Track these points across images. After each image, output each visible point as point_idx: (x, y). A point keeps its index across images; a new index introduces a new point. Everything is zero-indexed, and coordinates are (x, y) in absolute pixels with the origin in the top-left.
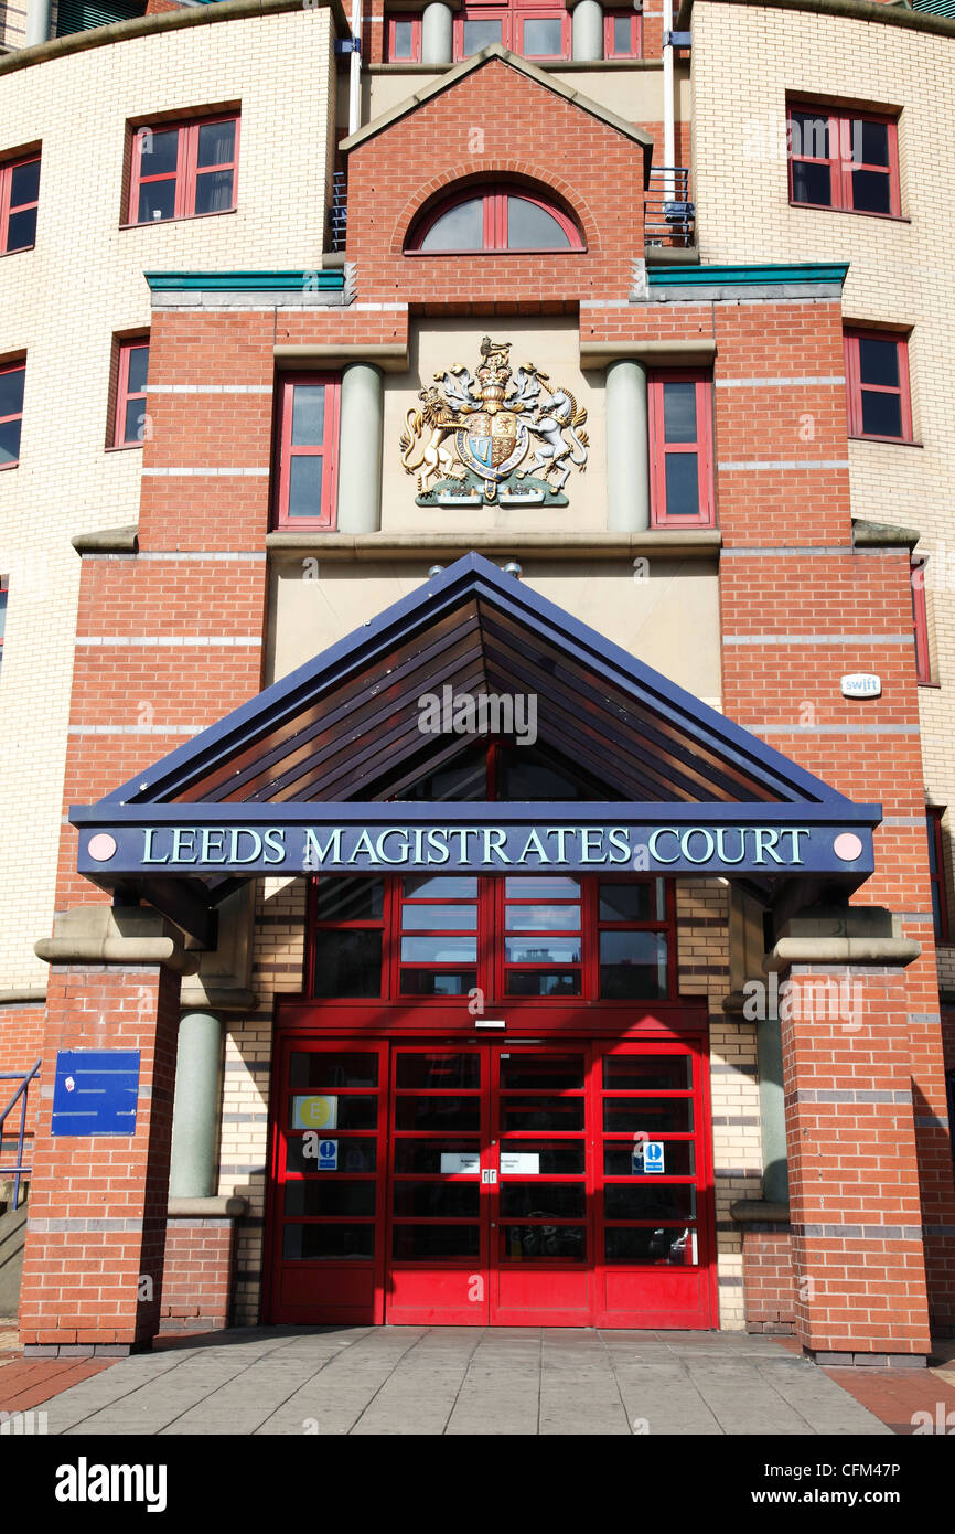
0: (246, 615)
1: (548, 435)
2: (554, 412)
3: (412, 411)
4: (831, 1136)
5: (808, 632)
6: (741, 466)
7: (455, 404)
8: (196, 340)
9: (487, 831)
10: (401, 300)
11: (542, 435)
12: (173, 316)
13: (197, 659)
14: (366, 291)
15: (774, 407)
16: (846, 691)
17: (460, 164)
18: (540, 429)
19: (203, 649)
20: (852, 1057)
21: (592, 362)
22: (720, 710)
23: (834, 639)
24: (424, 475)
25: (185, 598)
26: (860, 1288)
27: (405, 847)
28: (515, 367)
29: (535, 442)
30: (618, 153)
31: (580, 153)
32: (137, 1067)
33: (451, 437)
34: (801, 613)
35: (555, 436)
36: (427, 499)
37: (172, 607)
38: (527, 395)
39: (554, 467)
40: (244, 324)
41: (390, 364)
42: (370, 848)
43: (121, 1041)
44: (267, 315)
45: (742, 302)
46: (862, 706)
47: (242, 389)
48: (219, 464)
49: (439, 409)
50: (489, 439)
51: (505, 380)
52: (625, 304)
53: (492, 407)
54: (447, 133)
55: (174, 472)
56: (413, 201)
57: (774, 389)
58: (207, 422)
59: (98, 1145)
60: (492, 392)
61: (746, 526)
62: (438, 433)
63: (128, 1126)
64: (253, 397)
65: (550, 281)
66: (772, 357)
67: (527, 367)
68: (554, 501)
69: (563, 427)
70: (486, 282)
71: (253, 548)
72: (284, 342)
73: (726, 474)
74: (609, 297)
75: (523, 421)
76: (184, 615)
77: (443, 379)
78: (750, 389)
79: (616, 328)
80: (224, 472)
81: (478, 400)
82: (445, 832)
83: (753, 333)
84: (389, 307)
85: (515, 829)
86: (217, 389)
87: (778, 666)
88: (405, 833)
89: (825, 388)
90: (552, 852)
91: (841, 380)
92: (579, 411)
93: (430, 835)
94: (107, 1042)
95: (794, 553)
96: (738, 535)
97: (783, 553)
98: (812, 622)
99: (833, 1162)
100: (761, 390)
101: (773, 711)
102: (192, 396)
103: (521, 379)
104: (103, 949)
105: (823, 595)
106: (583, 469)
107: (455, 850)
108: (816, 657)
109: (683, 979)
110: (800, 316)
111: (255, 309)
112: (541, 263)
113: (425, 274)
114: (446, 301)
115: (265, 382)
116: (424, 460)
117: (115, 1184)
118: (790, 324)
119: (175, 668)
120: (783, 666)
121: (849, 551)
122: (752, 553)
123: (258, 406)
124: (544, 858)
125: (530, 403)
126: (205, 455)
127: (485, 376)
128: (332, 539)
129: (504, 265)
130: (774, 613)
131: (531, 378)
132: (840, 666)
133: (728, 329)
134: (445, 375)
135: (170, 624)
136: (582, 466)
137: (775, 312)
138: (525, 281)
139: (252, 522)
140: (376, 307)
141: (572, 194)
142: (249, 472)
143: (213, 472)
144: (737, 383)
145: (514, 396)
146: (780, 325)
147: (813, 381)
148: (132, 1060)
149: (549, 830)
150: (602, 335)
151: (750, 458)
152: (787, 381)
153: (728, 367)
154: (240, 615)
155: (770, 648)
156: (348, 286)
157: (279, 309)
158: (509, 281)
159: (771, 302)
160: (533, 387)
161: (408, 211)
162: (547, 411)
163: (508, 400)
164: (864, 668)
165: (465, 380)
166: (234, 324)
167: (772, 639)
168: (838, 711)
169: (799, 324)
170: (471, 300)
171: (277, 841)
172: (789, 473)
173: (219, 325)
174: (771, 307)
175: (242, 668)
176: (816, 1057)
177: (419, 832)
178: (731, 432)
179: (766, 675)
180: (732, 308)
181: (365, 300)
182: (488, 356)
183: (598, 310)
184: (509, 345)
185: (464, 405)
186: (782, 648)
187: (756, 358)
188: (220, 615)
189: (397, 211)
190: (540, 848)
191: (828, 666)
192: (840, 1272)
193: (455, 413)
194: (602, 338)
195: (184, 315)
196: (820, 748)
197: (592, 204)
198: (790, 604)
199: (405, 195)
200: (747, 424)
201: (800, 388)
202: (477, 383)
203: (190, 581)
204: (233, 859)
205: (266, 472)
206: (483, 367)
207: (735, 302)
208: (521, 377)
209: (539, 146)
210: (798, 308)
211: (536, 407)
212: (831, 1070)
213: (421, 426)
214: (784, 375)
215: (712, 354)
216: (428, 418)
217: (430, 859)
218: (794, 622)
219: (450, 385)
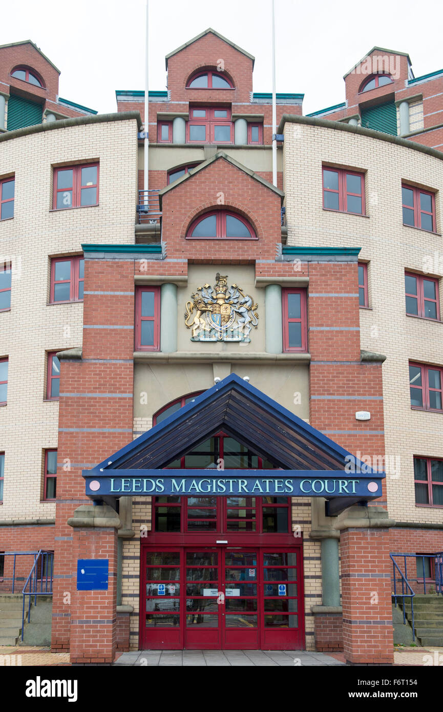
0: (126, 385)
1: (243, 314)
2: (245, 305)
3: (189, 303)
4: (361, 589)
5: (343, 395)
6: (319, 329)
7: (206, 301)
8: (103, 273)
9: (240, 481)
10: (185, 258)
11: (240, 314)
12: (92, 262)
13: (107, 402)
14: (171, 254)
15: (331, 305)
16: (357, 418)
17: (208, 201)
18: (240, 311)
19: (110, 398)
20: (370, 561)
21: (261, 285)
22: (309, 424)
23: (352, 398)
24: (194, 329)
25: (102, 378)
26: (370, 642)
27: (209, 486)
28: (229, 286)
29: (238, 317)
30: (270, 200)
31: (256, 199)
32: (107, 565)
33: (204, 314)
34: (340, 387)
35: (246, 314)
36: (195, 339)
37: (97, 381)
38: (235, 297)
39: (245, 326)
40: (122, 267)
41: (180, 284)
42: (196, 487)
43: (101, 556)
44: (131, 263)
45: (319, 262)
46: (363, 424)
47: (122, 293)
48: (113, 324)
49: (200, 302)
50: (220, 315)
51: (226, 291)
52: (273, 261)
53: (221, 302)
54: (202, 189)
55: (96, 327)
56: (189, 217)
57: (331, 298)
58: (108, 307)
59: (95, 593)
60: (221, 296)
61: (321, 353)
62: (199, 312)
63: (105, 587)
64: (127, 296)
65: (244, 251)
66: (330, 285)
67: (234, 286)
68: (245, 340)
69: (248, 311)
70: (218, 251)
71: (128, 358)
72: (138, 274)
73: (313, 332)
74: (267, 258)
75: (233, 308)
76: (102, 385)
77: (201, 290)
78: (322, 298)
79: (270, 272)
80: (115, 327)
81: (215, 299)
82: (224, 481)
83: (323, 275)
84: (180, 261)
85: (250, 480)
86: (112, 293)
87: (332, 408)
88: (209, 481)
89: (351, 299)
90: (264, 489)
91: (357, 295)
92: (255, 304)
93: (219, 481)
94: (96, 556)
95: (339, 363)
96: (317, 356)
97: (335, 364)
98: (345, 391)
99: (362, 599)
100: (326, 298)
101: (329, 425)
102: (102, 296)
103: (232, 291)
104: (93, 521)
105: (349, 380)
106: (256, 328)
107: (228, 488)
108: (346, 405)
110: (342, 269)
111: (126, 260)
112: (240, 244)
113: (194, 247)
114: (203, 258)
115: (131, 291)
116: (194, 323)
117: (101, 608)
118: (338, 272)
119: (99, 406)
120: (334, 408)
121: (359, 363)
122: (322, 363)
123: (129, 300)
124: (261, 491)
125: (236, 301)
126: (108, 320)
127: (218, 289)
128: (159, 354)
129: (226, 244)
130: (331, 387)
131: (236, 290)
132: (355, 408)
133: (314, 273)
134: (202, 288)
135: (96, 388)
136: (256, 327)
137: (332, 267)
138: (234, 251)
139: (128, 348)
140: (175, 260)
141: (253, 216)
142: (126, 327)
143: (112, 327)
144: (317, 295)
145: (229, 298)
146: (334, 272)
147: (347, 295)
148: (105, 563)
149: (263, 480)
150: (264, 274)
151: (322, 325)
152: (336, 295)
153: (314, 289)
154: (124, 385)
155: (329, 400)
156: (163, 251)
157: (136, 260)
158: (228, 251)
159: (331, 262)
160: (238, 294)
161: (187, 221)
162: (242, 304)
163: (227, 299)
164: (364, 409)
165: (210, 291)
166: (118, 266)
167: (329, 397)
168: (354, 425)
169: (341, 272)
170: (213, 258)
171: (162, 484)
172: (337, 332)
173: (112, 267)
174: (330, 264)
175: (125, 406)
176: (357, 561)
177: (214, 481)
178: (315, 315)
179: (327, 411)
180: (315, 264)
181: (170, 258)
182: (219, 281)
183: (263, 264)
184: (227, 276)
185: (210, 301)
186: (333, 401)
187: (325, 285)
188: (116, 385)
189: (183, 221)
190: (260, 487)
191: (350, 408)
192: (363, 637)
193: (206, 304)
194: (264, 276)
195: (97, 263)
196: (347, 439)
197: (260, 220)
198: (337, 384)
199: (186, 214)
200: (321, 312)
201: (341, 298)
202: (215, 292)
203: (103, 371)
204: (145, 490)
205: (132, 327)
206: (217, 285)
207: (317, 262)
208: (232, 290)
209: (239, 195)
210: (341, 265)
211: (238, 302)
212: (362, 566)
213: (193, 309)
214: (335, 292)
215: (307, 283)
216: (195, 306)
217: (219, 491)
218: (338, 391)
219: (204, 293)
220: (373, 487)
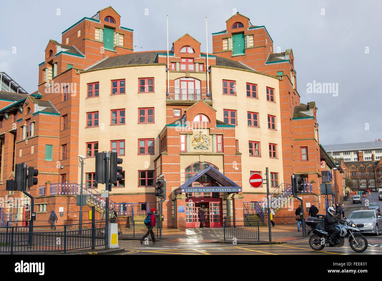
2: (207, 139)
4: (237, 211)
5: (232, 163)
6: (226, 146)
12: (169, 129)
13: (174, 166)
15: (229, 140)
17: (198, 113)
21: (211, 134)
24: (194, 146)
25: (172, 159)
30: (213, 112)
33: (197, 142)
35: (207, 142)
36: (195, 148)
39: (207, 145)
46: (236, 171)
47: (177, 137)
48: (175, 145)
50: (201, 142)
52: (214, 129)
53: (201, 139)
54: (196, 109)
55: (171, 146)
58: (174, 141)
60: (201, 137)
61: (226, 152)
66: (228, 135)
68: (207, 149)
71: (179, 154)
72: (181, 132)
73: (224, 147)
75: (204, 140)
83: (227, 132)
86: (174, 137)
92: (209, 139)
97: (230, 155)
99: (237, 213)
100: (228, 138)
101: (229, 171)
102: (172, 138)
103: (204, 136)
105: (233, 159)
106: (210, 145)
108: (232, 166)
109: (220, 196)
115: (179, 136)
116: (194, 144)
119: (172, 166)
120: (230, 167)
121: (236, 155)
122: (227, 155)
123: (178, 139)
125: (205, 138)
126: (173, 144)
133: (224, 131)
135: (171, 162)
139: (179, 151)
141: (209, 116)
142: (178, 146)
144: (225, 137)
146: (229, 131)
147: (232, 137)
150: (212, 132)
152: (230, 137)
154: (178, 161)
159: (228, 129)
161: (193, 118)
163: (203, 138)
167: (228, 164)
168: (234, 171)
169: (231, 131)
172: (230, 147)
173: (174, 130)
175: (178, 167)
176: (236, 206)
178: (225, 143)
179: (228, 168)
183: (212, 129)
185: (198, 138)
188: (176, 161)
196: (233, 175)
197: (211, 117)
198: (230, 160)
199: (192, 116)
203: (173, 157)
205: (180, 146)
206: (200, 134)
207: (225, 129)
215: (223, 134)
218: (230, 162)
219: (197, 136)
220: (240, 190)
